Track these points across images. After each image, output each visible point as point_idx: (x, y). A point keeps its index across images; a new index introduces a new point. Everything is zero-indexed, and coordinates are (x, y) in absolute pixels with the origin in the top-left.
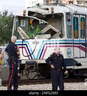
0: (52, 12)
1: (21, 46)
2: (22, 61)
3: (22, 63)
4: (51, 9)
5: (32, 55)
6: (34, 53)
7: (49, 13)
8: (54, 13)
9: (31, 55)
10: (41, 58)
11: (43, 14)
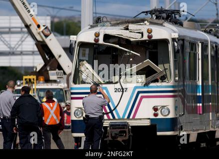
0: (150, 37)
4: (148, 32)
5: (114, 112)
6: (117, 108)
7: (144, 39)
9: (111, 112)
10: (131, 117)
11: (132, 40)
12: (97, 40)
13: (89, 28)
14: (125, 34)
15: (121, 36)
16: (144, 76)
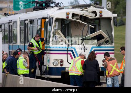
0: (101, 16)
1: (66, 52)
2: (66, 69)
3: (66, 71)
4: (99, 13)
7: (97, 17)
8: (103, 17)
12: (68, 17)
13: (58, 10)
14: (85, 14)
15: (82, 15)
16: (96, 40)
